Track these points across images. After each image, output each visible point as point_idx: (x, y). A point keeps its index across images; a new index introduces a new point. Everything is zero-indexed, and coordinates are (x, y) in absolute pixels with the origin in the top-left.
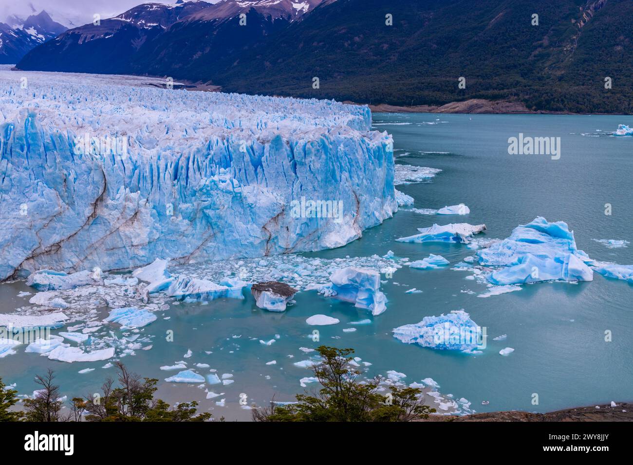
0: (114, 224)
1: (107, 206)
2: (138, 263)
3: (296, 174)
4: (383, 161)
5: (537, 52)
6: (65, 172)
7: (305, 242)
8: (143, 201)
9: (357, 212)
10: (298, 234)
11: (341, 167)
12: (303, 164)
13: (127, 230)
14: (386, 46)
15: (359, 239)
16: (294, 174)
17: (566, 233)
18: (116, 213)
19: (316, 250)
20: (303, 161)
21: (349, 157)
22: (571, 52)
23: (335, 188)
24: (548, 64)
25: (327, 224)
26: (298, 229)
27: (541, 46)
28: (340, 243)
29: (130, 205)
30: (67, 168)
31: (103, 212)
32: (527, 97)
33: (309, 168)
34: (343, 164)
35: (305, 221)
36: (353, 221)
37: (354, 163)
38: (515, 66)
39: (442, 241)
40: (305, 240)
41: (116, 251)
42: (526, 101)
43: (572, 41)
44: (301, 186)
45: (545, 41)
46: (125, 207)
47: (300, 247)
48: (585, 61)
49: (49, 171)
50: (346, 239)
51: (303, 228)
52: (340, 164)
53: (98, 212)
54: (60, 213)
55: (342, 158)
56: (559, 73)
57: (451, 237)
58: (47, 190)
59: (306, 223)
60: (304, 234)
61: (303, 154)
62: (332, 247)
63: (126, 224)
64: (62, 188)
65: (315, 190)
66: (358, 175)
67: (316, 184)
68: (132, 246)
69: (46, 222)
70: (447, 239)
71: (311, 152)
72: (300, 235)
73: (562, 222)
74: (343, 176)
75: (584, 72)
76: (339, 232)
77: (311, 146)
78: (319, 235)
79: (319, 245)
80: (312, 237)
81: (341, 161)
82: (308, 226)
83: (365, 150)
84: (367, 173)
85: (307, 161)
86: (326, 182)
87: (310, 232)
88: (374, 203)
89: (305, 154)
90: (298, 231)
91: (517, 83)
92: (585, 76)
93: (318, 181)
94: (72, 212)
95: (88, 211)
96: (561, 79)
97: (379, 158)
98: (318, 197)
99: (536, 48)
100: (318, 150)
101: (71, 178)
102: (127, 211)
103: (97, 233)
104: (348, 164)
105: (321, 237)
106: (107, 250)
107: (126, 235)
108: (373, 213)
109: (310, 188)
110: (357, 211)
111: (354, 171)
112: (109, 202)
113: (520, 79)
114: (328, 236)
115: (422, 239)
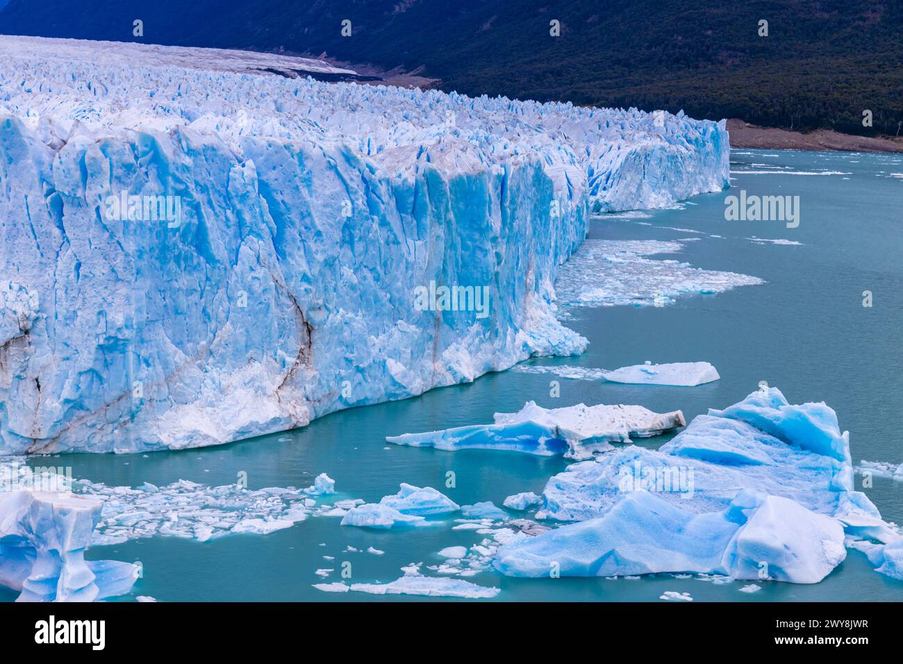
3: (61, 228)
4: (427, 221)
7: (94, 426)
9: (302, 356)
10: (67, 401)
11: (241, 223)
12: (79, 204)
15: (295, 430)
16: (56, 232)
17: (829, 439)
19: (126, 450)
20: (79, 193)
21: (279, 198)
23: (208, 279)
25: (168, 379)
26: (68, 384)
28: (206, 437)
33: (95, 216)
34: (247, 217)
35: (90, 365)
36: (279, 379)
37: (294, 216)
39: (519, 448)
40: (91, 420)
44: (79, 266)
47: (76, 437)
50: (234, 427)
51: (83, 386)
52: (238, 214)
55: (244, 197)
57: (542, 440)
59: (91, 370)
60: (86, 403)
61: (77, 175)
62: (177, 445)
65: (118, 280)
66: (307, 252)
67: (119, 262)
70: (533, 443)
71: (100, 171)
72: (75, 406)
73: (822, 405)
74: (244, 249)
76: (211, 405)
77: (100, 154)
78: (134, 408)
79: (132, 436)
80: (111, 414)
81: (238, 206)
82: (100, 378)
83: (356, 184)
84: (359, 247)
85: (91, 194)
86: (163, 259)
87: (108, 399)
88: (391, 336)
89: (85, 175)
90: (67, 393)
93: (127, 255)
97: (417, 211)
98: (128, 298)
100: (128, 168)
104: (268, 217)
105: (141, 415)
108: (383, 365)
109: (101, 270)
110: (301, 351)
111: (294, 240)
114: (168, 413)
115: (457, 440)
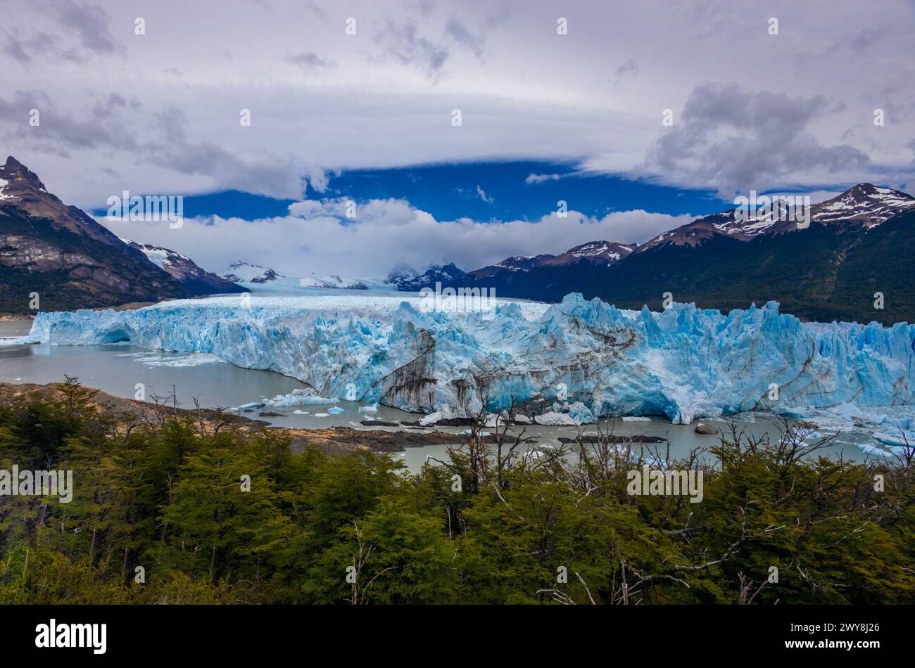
0: (816, 377)
1: (812, 365)
2: (827, 405)
5: (805, 282)
6: (791, 342)
8: (832, 363)
13: (823, 382)
14: (685, 279)
18: (816, 370)
22: (832, 282)
24: (815, 290)
27: (807, 278)
29: (825, 365)
30: (793, 340)
31: (810, 369)
32: (809, 313)
38: (789, 292)
41: (814, 395)
42: (809, 316)
43: (833, 275)
45: (810, 275)
46: (822, 367)
48: (846, 289)
49: (781, 341)
53: (806, 369)
54: (785, 369)
56: (826, 297)
58: (779, 354)
63: (821, 378)
64: (787, 352)
68: (825, 392)
69: (776, 374)
75: (847, 297)
91: (796, 303)
92: (849, 299)
94: (791, 368)
95: (801, 368)
96: (829, 301)
99: (803, 279)
101: (795, 346)
102: (823, 369)
103: (803, 382)
106: (807, 394)
107: (822, 385)
112: (814, 362)
113: (796, 301)
